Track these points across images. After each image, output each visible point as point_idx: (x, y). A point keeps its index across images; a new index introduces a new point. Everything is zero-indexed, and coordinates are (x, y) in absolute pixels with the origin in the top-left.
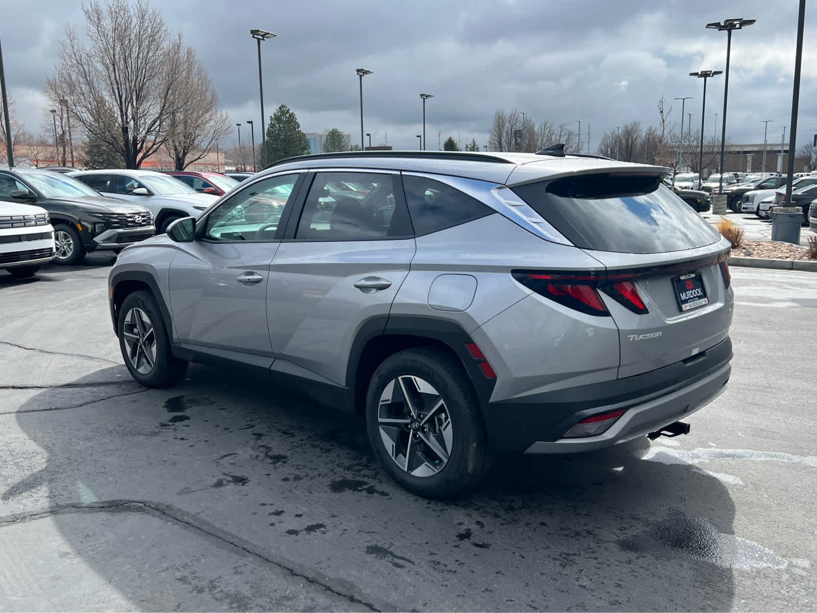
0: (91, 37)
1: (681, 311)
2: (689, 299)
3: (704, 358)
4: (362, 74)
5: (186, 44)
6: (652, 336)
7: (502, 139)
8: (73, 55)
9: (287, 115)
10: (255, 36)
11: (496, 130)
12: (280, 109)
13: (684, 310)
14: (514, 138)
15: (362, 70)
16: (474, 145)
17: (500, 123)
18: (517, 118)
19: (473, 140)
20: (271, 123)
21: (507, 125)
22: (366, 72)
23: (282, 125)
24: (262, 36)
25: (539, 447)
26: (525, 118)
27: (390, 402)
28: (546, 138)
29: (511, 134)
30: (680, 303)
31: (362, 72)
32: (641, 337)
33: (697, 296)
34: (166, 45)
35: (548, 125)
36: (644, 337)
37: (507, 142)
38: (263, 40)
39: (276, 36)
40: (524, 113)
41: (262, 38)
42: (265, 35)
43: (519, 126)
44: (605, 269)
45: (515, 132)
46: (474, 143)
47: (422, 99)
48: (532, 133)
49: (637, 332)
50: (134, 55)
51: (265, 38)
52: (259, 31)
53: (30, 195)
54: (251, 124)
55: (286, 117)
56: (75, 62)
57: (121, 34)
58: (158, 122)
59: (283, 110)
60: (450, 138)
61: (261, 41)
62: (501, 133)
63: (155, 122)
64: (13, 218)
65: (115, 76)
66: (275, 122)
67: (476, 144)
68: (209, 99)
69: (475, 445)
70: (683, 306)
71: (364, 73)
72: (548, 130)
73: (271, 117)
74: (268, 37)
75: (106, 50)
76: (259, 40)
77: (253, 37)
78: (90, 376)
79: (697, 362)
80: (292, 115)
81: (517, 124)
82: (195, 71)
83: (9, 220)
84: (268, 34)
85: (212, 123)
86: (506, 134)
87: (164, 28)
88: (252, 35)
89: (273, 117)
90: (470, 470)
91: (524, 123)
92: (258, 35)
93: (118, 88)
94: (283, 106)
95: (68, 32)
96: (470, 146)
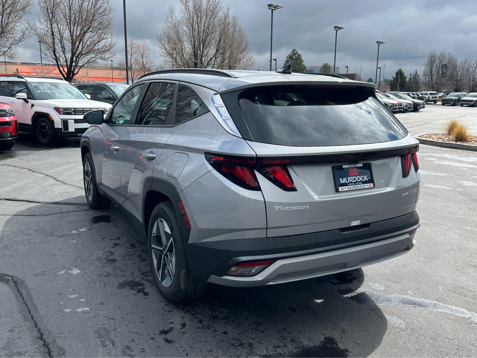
0: (182, 11)
1: (337, 191)
2: (349, 183)
3: (368, 228)
4: (337, 29)
5: (231, 14)
6: (298, 209)
7: (433, 70)
8: (172, 22)
9: (297, 55)
10: (270, 8)
11: (429, 64)
12: (293, 51)
13: (340, 190)
14: (441, 70)
15: (338, 27)
16: (416, 74)
17: (432, 60)
18: (445, 56)
19: (416, 70)
20: (287, 60)
21: (437, 61)
22: (340, 28)
23: (293, 61)
24: (274, 7)
25: (214, 279)
26: (450, 56)
27: (155, 235)
28: (465, 69)
29: (439, 67)
30: (337, 185)
31: (337, 28)
32: (287, 208)
33: (361, 181)
34: (221, 14)
35: (468, 61)
36: (289, 208)
37: (436, 72)
38: (275, 10)
39: (282, 7)
40: (449, 53)
41: (274, 9)
42: (276, 7)
43: (445, 62)
44: (255, 156)
45: (443, 65)
46: (416, 72)
47: (378, 45)
48: (455, 66)
49: (284, 205)
50: (203, 21)
51: (276, 9)
52: (272, 5)
53: (113, 97)
54: (275, 61)
55: (296, 57)
56: (172, 26)
57: (197, 9)
58: (213, 59)
59: (294, 53)
60: (400, 69)
61: (274, 11)
62: (433, 66)
63: (211, 59)
64: (92, 109)
65: (193, 34)
66: (289, 59)
67: (418, 73)
68: (244, 46)
69: (184, 271)
70: (340, 188)
71: (338, 29)
72: (467, 64)
73: (287, 57)
74: (278, 8)
75: (189, 19)
76: (272, 10)
77: (269, 8)
78: (70, 199)
79: (358, 231)
80: (299, 55)
81: (444, 60)
82: (237, 29)
83: (82, 111)
84: (278, 6)
85: (244, 59)
86: (436, 66)
87: (219, 5)
88: (268, 7)
89: (288, 56)
90: (182, 287)
91: (449, 60)
92: (272, 7)
93: (194, 41)
94: (294, 50)
95: (170, 10)
96: (413, 74)
